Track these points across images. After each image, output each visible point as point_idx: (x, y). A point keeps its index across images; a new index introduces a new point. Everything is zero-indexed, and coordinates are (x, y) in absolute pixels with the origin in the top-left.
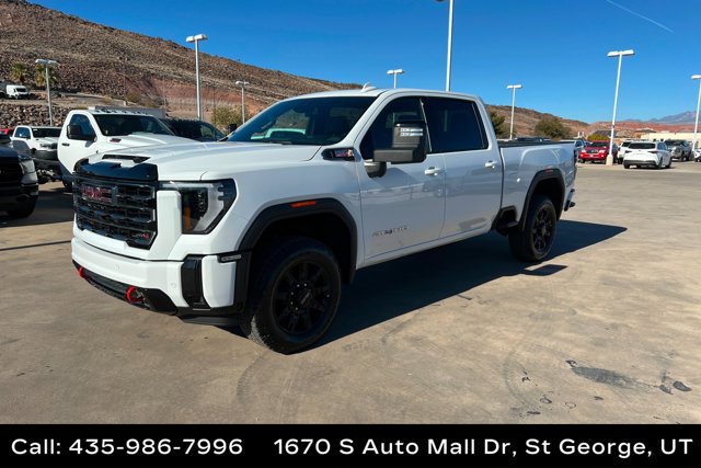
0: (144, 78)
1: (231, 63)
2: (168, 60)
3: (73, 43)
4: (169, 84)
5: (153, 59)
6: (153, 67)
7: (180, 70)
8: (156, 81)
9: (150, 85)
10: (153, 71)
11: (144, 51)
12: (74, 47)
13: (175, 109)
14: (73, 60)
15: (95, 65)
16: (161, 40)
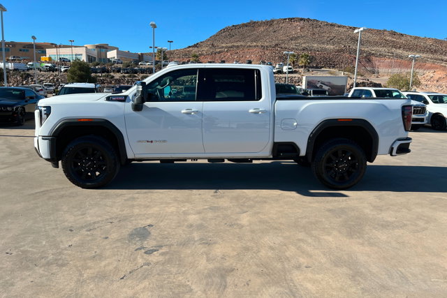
0: (366, 57)
1: (436, 41)
2: (386, 43)
3: (328, 39)
4: (383, 59)
5: (376, 44)
6: (373, 49)
7: (394, 50)
8: (374, 58)
9: (369, 61)
10: (374, 52)
11: (371, 39)
12: (328, 42)
13: (383, 76)
14: (326, 49)
15: (338, 51)
16: (386, 31)
